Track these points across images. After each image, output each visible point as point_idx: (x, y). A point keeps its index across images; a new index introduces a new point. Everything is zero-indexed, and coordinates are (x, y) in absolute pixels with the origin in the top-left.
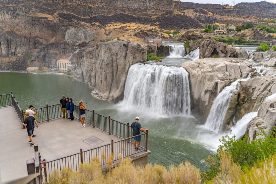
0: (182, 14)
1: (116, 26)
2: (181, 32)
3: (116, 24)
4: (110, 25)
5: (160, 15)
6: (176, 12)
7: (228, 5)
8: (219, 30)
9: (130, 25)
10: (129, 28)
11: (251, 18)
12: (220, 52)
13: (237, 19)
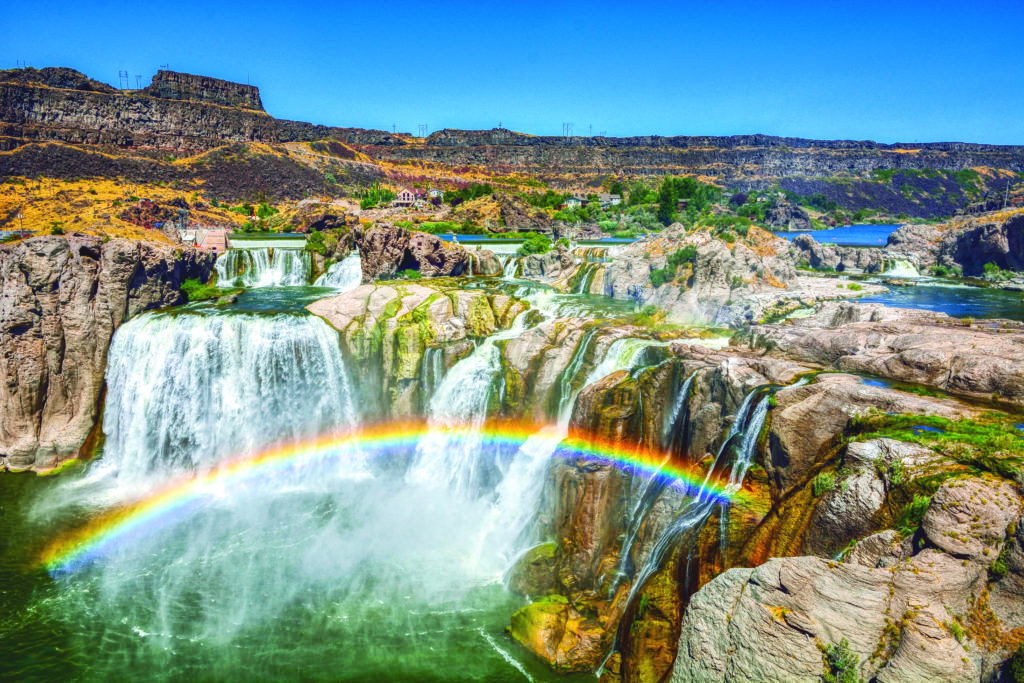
0: (279, 155)
1: (37, 192)
2: (282, 208)
3: (35, 184)
4: (12, 188)
5: (202, 155)
6: (258, 148)
7: (410, 134)
8: (402, 201)
9: (95, 188)
10: (91, 197)
11: (475, 172)
12: (424, 261)
13: (438, 174)
